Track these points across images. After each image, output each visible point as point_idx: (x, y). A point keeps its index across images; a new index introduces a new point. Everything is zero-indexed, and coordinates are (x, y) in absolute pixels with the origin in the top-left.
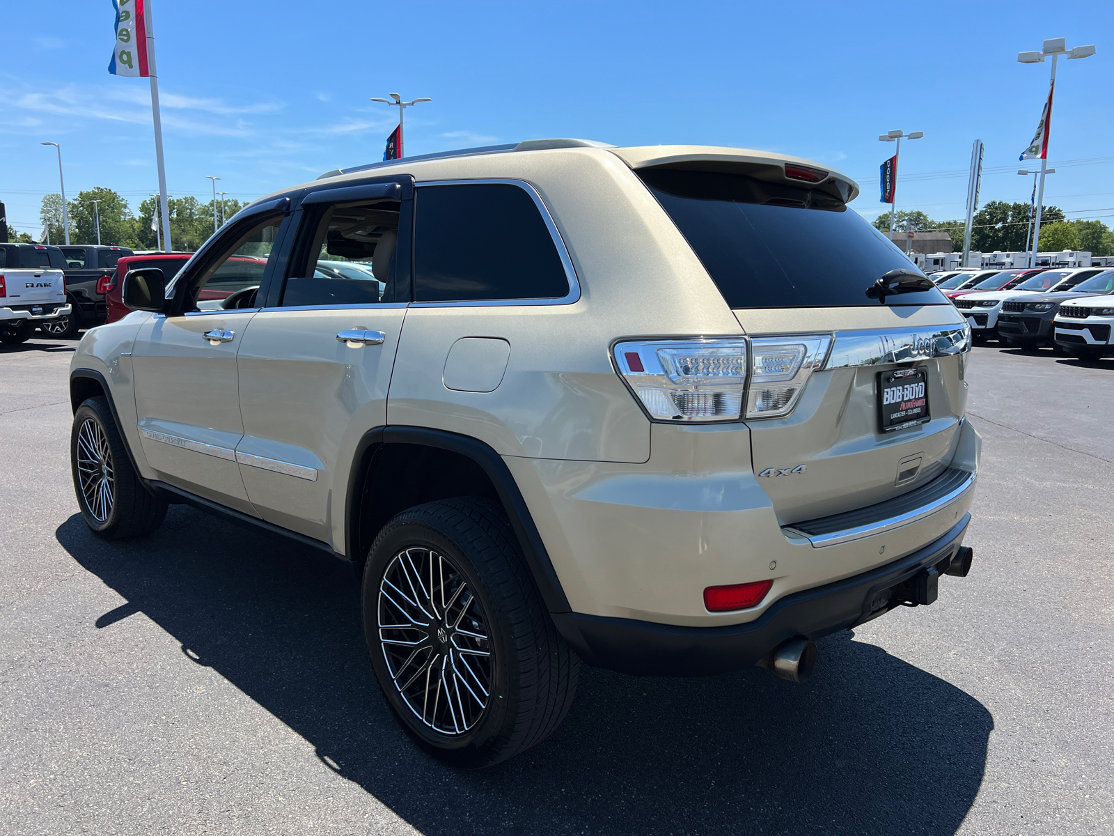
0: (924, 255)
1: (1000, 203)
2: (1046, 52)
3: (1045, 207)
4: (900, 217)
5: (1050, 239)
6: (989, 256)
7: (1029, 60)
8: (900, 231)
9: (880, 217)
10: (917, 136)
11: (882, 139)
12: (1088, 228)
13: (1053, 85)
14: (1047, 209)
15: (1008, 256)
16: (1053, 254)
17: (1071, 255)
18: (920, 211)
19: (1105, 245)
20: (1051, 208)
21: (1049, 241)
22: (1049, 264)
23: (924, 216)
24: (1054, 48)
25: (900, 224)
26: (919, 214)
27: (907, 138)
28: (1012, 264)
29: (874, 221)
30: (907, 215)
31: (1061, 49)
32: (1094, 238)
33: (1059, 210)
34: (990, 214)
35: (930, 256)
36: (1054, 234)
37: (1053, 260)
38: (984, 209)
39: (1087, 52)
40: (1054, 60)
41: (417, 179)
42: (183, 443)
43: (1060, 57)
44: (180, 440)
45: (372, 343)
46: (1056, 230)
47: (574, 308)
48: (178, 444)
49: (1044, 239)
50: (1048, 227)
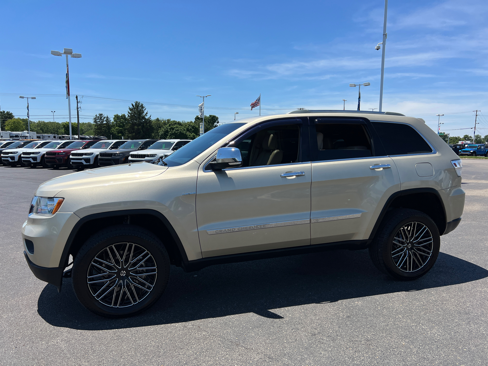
2: (65, 53)
3: (5, 111)
5: (12, 126)
7: (55, 54)
13: (68, 66)
14: (6, 112)
16: (20, 133)
17: (28, 133)
19: (32, 129)
21: (12, 127)
22: (19, 137)
24: (68, 52)
31: (71, 53)
36: (13, 124)
37: (20, 135)
39: (79, 56)
40: (67, 57)
41: (369, 119)
42: (263, 226)
43: (69, 56)
44: (258, 225)
45: (386, 168)
46: (14, 122)
47: (437, 154)
48: (255, 228)
49: (9, 126)
50: (10, 120)
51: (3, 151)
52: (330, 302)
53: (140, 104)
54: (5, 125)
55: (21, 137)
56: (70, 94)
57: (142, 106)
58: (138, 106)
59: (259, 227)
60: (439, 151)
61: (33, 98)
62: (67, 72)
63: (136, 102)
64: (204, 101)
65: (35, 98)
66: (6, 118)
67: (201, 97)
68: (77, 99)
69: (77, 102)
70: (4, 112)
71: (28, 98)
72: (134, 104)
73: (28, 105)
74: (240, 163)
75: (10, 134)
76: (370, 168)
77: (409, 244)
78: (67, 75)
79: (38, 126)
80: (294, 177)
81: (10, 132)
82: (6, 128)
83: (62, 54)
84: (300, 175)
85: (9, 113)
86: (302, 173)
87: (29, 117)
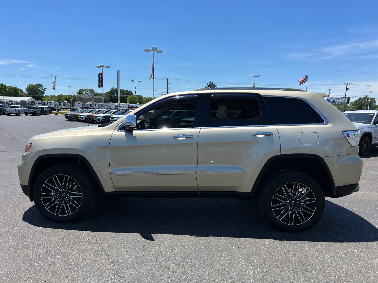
0: (98, 103)
1: (115, 88)
2: (152, 50)
4: (86, 90)
6: (117, 104)
7: (147, 51)
8: (87, 95)
9: (79, 90)
10: (109, 67)
11: (97, 67)
12: (139, 97)
13: (154, 59)
14: (128, 91)
15: (122, 104)
16: (134, 104)
18: (92, 89)
20: (129, 91)
21: (131, 101)
22: (133, 107)
23: (93, 91)
24: (154, 49)
25: (86, 93)
26: (92, 90)
27: (105, 67)
28: (124, 107)
29: (78, 91)
30: (88, 90)
31: (156, 50)
32: (140, 100)
33: (131, 92)
34: (113, 91)
35: (99, 104)
36: (132, 99)
38: (111, 90)
39: (161, 52)
40: (154, 52)
41: (261, 95)
42: (157, 173)
43: (155, 52)
44: (154, 172)
45: (268, 135)
46: (132, 97)
47: (329, 125)
48: (152, 174)
49: (129, 100)
50: (130, 96)
51: (111, 116)
52: (201, 237)
53: (213, 84)
54: (127, 100)
55: (135, 107)
56: (154, 78)
57: (215, 85)
58: (212, 85)
59: (154, 173)
60: (331, 123)
61: (139, 81)
62: (153, 63)
63: (210, 82)
64: (255, 80)
65: (140, 81)
66: (128, 94)
67: (253, 77)
68: (167, 82)
69: (167, 84)
70: (127, 91)
71: (136, 81)
72: (209, 84)
73: (136, 86)
74: (135, 126)
75: (128, 105)
76: (252, 135)
77: (292, 201)
78: (153, 65)
79: (147, 100)
80: (184, 138)
81: (129, 104)
82: (127, 102)
83: (151, 50)
84: (188, 137)
85: (130, 91)
86: (189, 135)
87: (136, 94)
